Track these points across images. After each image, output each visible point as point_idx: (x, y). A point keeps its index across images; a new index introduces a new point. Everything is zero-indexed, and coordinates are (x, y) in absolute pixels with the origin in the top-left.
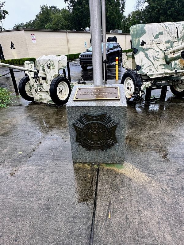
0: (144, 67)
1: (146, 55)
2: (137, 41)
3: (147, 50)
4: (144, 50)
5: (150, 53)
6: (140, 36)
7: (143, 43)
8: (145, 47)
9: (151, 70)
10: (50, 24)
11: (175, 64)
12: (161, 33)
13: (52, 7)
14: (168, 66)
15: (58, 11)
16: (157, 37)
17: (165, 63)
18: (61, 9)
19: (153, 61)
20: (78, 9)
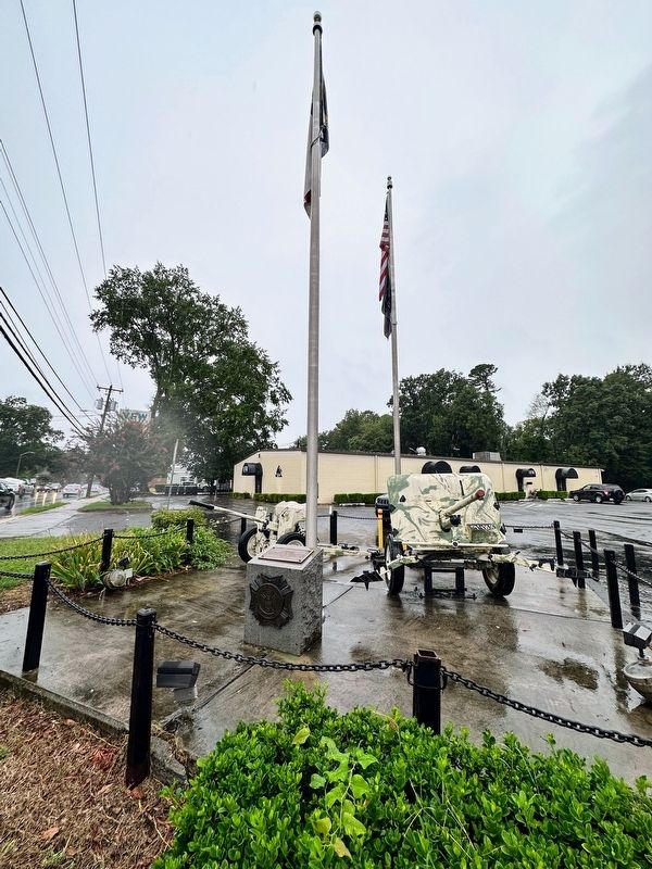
0: (403, 533)
1: (408, 516)
2: (394, 495)
3: (409, 508)
4: (404, 509)
5: (414, 513)
6: (400, 490)
7: (403, 499)
8: (405, 504)
9: (414, 537)
10: (357, 437)
11: (459, 533)
12: (434, 488)
13: (366, 412)
14: (446, 534)
15: (375, 418)
16: (426, 491)
17: (440, 530)
18: (380, 415)
19: (418, 525)
20: (411, 417)
